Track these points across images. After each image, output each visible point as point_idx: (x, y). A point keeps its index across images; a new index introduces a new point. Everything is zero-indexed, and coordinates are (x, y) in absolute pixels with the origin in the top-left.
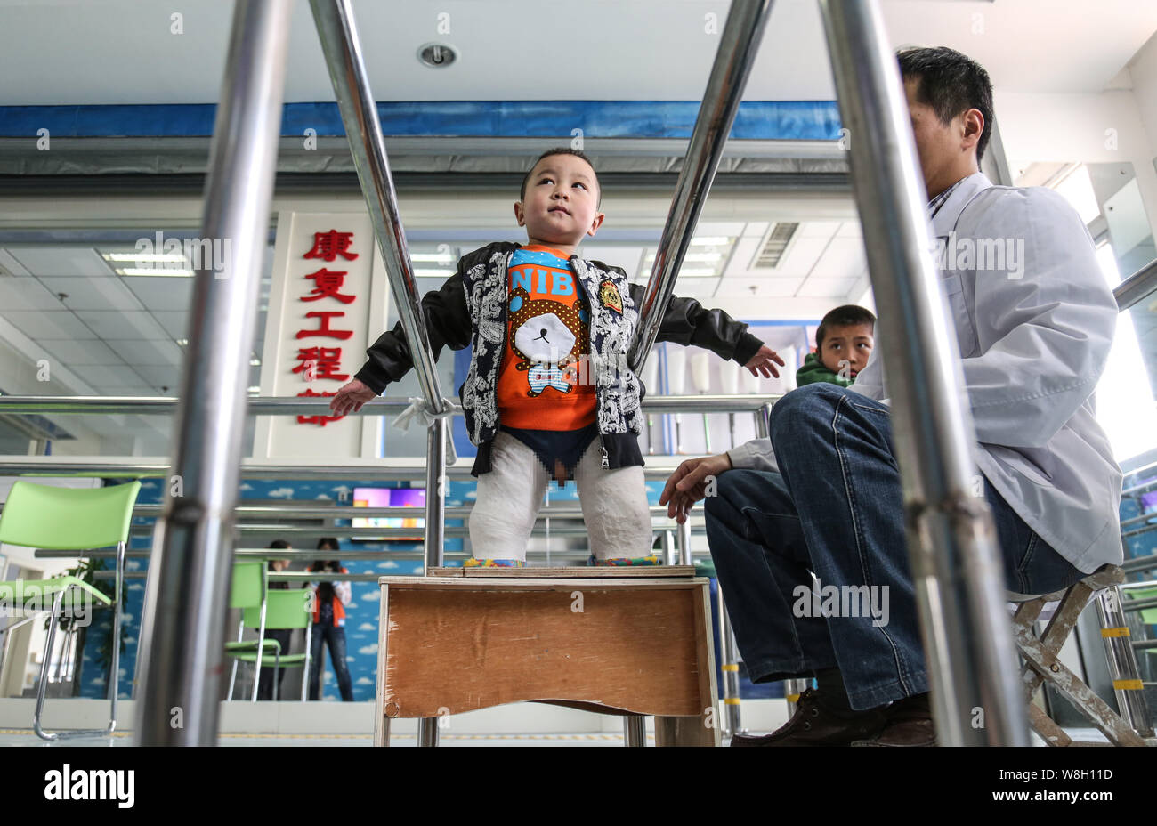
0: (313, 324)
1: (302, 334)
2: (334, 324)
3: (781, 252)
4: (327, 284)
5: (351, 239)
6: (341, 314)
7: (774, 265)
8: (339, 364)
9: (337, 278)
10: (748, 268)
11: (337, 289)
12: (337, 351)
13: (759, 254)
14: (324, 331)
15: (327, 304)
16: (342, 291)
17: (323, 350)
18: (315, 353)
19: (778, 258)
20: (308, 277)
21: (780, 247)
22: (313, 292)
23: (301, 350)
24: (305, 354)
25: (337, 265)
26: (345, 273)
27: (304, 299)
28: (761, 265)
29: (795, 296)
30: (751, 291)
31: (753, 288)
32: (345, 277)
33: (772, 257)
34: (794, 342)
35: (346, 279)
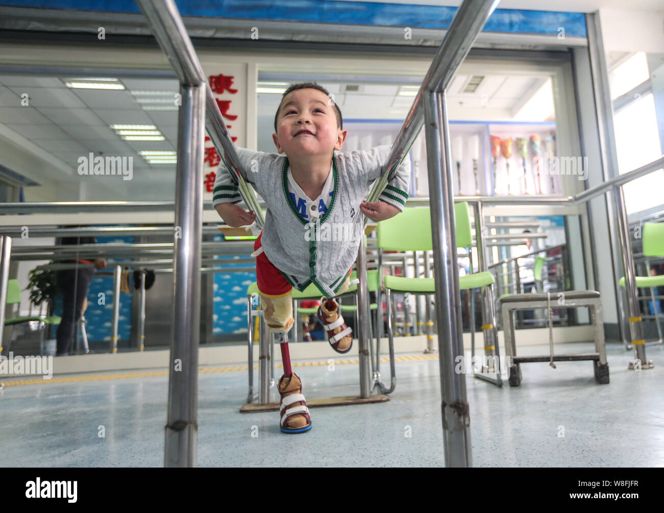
1: (206, 139)
3: (478, 85)
5: (232, 80)
6: (231, 127)
7: (473, 91)
9: (226, 104)
10: (459, 92)
13: (466, 85)
16: (229, 112)
19: (476, 88)
21: (477, 82)
23: (207, 148)
25: (225, 96)
26: (230, 102)
28: (466, 91)
29: (483, 107)
30: (459, 105)
31: (461, 103)
33: (472, 87)
34: (480, 133)
35: (231, 105)
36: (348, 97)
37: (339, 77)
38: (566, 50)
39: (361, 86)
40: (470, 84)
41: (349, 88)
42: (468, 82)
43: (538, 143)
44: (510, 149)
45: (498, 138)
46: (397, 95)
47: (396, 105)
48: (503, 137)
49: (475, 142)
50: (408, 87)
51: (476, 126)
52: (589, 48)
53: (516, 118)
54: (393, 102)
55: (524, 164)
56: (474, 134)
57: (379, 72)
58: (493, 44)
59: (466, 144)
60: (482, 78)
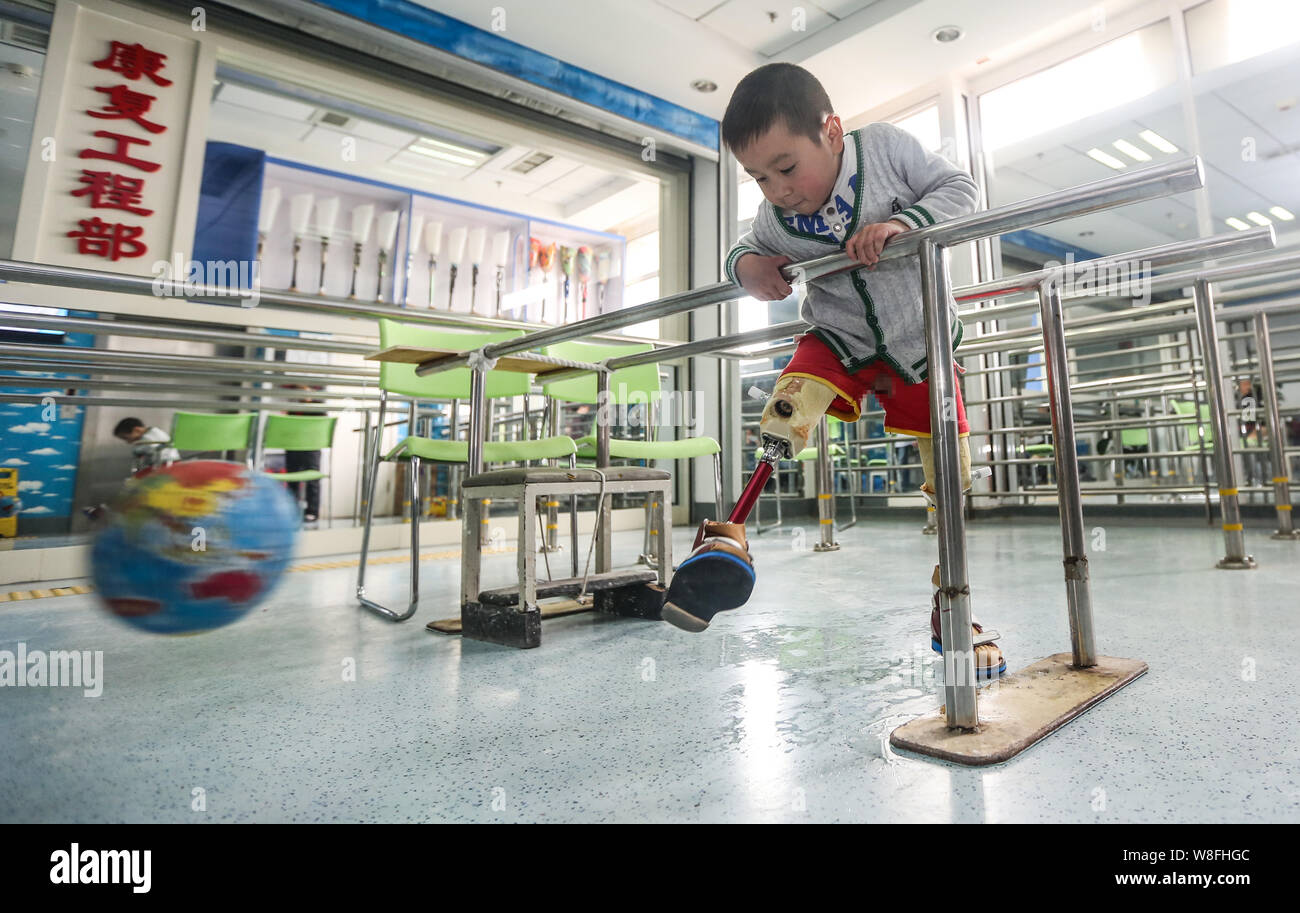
0: (105, 146)
1: (87, 154)
2: (134, 151)
3: (536, 165)
4: (128, 105)
5: (163, 61)
6: (146, 143)
7: (526, 172)
8: (139, 196)
9: (144, 102)
10: (505, 168)
11: (141, 114)
12: (138, 183)
13: (521, 162)
14: (120, 156)
15: (125, 127)
16: (146, 116)
17: (119, 178)
18: (107, 179)
19: (531, 169)
20: (99, 89)
22: (106, 109)
23: (85, 172)
24: (89, 177)
25: (141, 86)
26: (153, 98)
27: (91, 114)
28: (517, 169)
29: (527, 195)
30: (496, 185)
31: (499, 183)
32: (153, 103)
33: (527, 166)
34: (513, 230)
35: (154, 104)
36: (317, 131)
37: (316, 96)
38: (685, 157)
39: (353, 120)
40: (526, 162)
41: (328, 119)
42: (525, 158)
43: (589, 257)
44: (552, 260)
45: (538, 242)
46: (406, 148)
47: (394, 162)
48: (546, 241)
49: (504, 241)
50: (432, 142)
51: (509, 218)
52: (718, 165)
53: (571, 221)
54: (395, 156)
55: (566, 283)
56: (504, 229)
57: (393, 108)
58: (602, 126)
59: (489, 241)
60: (548, 158)
